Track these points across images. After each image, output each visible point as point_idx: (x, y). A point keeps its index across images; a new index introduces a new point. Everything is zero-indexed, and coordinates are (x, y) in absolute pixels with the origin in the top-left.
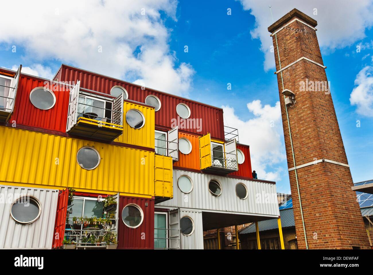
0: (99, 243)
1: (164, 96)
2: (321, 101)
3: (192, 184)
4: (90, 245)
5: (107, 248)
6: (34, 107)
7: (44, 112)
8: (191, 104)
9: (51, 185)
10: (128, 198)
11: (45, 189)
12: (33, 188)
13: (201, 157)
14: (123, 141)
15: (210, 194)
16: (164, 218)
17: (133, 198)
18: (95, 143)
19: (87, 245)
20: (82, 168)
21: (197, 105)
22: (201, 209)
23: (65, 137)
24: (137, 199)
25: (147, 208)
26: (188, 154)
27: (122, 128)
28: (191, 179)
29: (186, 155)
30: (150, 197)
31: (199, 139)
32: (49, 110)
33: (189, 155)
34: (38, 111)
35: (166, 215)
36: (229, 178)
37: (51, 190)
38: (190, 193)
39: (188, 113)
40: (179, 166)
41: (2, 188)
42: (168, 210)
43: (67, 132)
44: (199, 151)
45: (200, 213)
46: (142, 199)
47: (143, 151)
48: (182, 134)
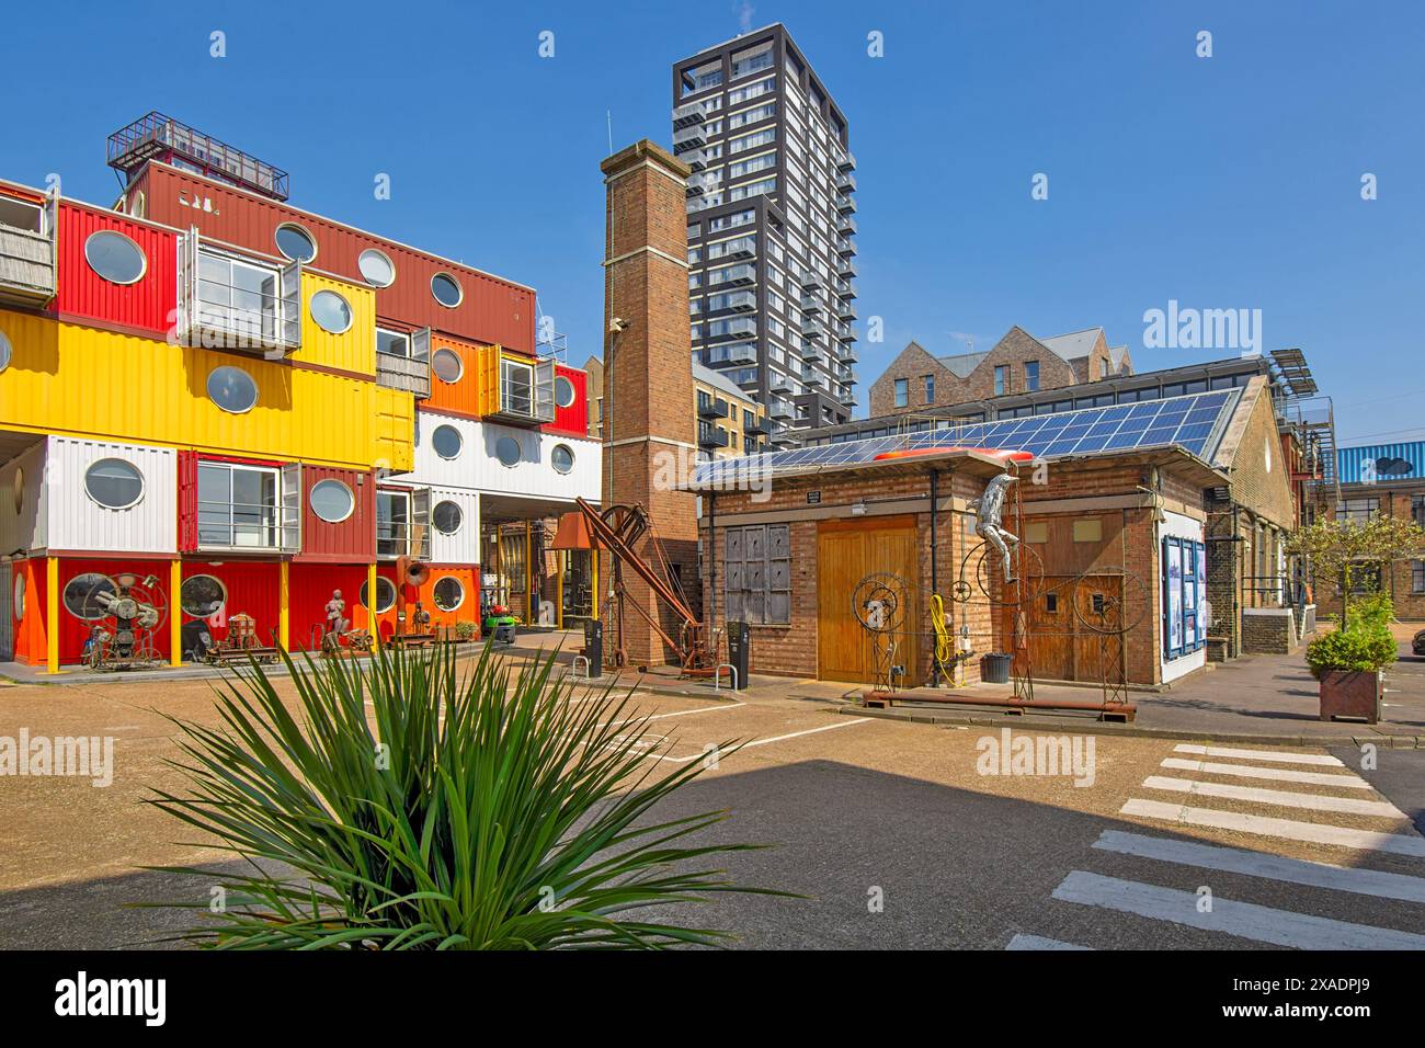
2: (669, 333)
3: (461, 442)
6: (98, 277)
8: (464, 274)
10: (322, 469)
11: (148, 447)
12: (122, 444)
17: (332, 470)
20: (219, 408)
21: (478, 279)
24: (341, 471)
25: (361, 488)
28: (459, 432)
29: (450, 385)
30: (368, 469)
32: (134, 286)
33: (457, 384)
34: (109, 286)
36: (538, 433)
37: (161, 448)
40: (436, 405)
41: (59, 441)
42: (411, 489)
45: (476, 496)
46: (351, 471)
47: (351, 381)
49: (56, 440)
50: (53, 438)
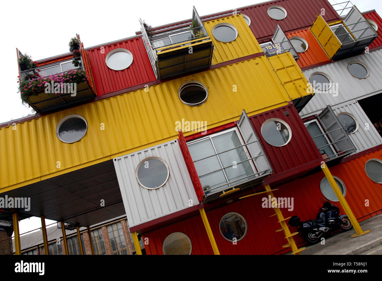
1: (249, 10)
3: (328, 78)
6: (114, 72)
7: (126, 71)
8: (281, 2)
9: (166, 138)
10: (261, 115)
11: (162, 144)
12: (149, 148)
13: (323, 45)
14: (223, 61)
16: (315, 126)
17: (266, 113)
22: (355, 99)
23: (158, 84)
24: (273, 112)
27: (210, 38)
28: (324, 73)
29: (305, 53)
30: (287, 104)
31: (311, 31)
32: (130, 67)
33: (308, 51)
34: (120, 73)
35: (315, 122)
37: (168, 142)
39: (283, 13)
40: (303, 66)
41: (118, 160)
42: (316, 116)
43: (158, 79)
44: (316, 41)
45: (356, 103)
46: (278, 110)
47: (252, 60)
48: (288, 35)
49: (117, 160)
50: (115, 160)
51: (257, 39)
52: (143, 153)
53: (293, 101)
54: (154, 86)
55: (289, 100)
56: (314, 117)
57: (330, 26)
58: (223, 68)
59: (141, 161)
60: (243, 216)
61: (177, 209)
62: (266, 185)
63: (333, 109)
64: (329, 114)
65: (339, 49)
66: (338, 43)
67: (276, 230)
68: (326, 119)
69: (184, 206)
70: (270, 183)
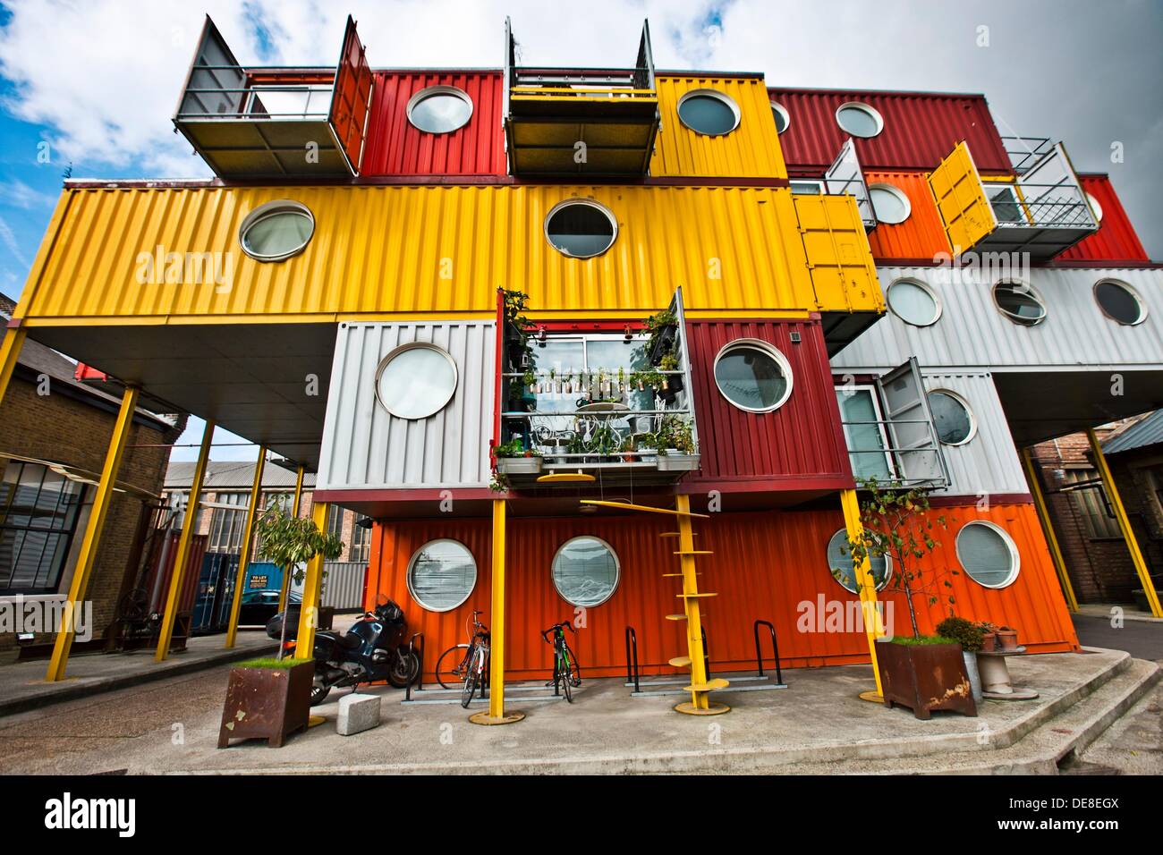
0: (630, 453)
1: (794, 97)
3: (935, 299)
4: (596, 460)
5: (662, 468)
6: (419, 132)
7: (444, 138)
8: (877, 100)
9: (478, 309)
10: (728, 324)
11: (462, 321)
12: (429, 322)
13: (948, 221)
14: (680, 172)
15: (1008, 323)
16: (865, 404)
17: (744, 324)
18: (593, 188)
19: (589, 460)
20: (564, 255)
21: (898, 100)
22: (987, 366)
23: (505, 185)
24: (760, 323)
25: (800, 348)
26: (903, 223)
27: (655, 95)
28: (927, 285)
29: (896, 226)
30: (805, 315)
31: (928, 180)
32: (457, 132)
33: (906, 224)
34: (430, 138)
35: (869, 391)
36: (1059, 270)
38: (936, 325)
39: (874, 125)
40: (882, 255)
41: (350, 328)
42: (874, 378)
43: (510, 174)
44: (934, 207)
45: (986, 376)
46: (776, 323)
47: (751, 190)
48: (868, 175)
49: (347, 327)
50: (344, 326)
51: (787, 165)
52: (429, 329)
53: (824, 314)
54: (496, 188)
55: (813, 308)
56: (869, 379)
57: (985, 182)
58: (675, 190)
59: (401, 345)
60: (618, 555)
61: (441, 481)
62: (682, 495)
63: (923, 375)
64: (909, 381)
65: (987, 235)
66: (988, 219)
67: (669, 614)
68: (897, 390)
69: (460, 481)
70: (693, 492)
